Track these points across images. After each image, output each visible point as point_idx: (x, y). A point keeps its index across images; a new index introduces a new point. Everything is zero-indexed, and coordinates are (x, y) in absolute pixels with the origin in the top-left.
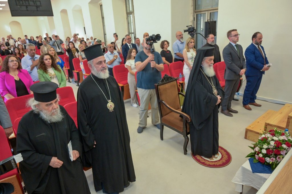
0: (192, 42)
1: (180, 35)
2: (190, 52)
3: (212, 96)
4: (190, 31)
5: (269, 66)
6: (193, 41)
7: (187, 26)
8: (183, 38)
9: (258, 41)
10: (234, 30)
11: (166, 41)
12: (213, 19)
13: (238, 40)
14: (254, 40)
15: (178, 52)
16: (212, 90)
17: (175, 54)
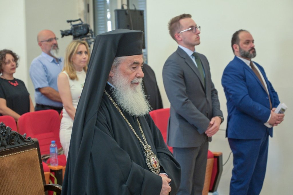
0: (81, 53)
1: (50, 40)
2: (77, 79)
3: (144, 173)
4: (78, 33)
5: (283, 111)
6: (86, 50)
7: (69, 22)
8: (59, 46)
9: (246, 48)
10: (184, 16)
11: (11, 53)
12: (134, 5)
13: (199, 39)
14: (236, 48)
15: (45, 84)
16: (145, 157)
17: (38, 90)
